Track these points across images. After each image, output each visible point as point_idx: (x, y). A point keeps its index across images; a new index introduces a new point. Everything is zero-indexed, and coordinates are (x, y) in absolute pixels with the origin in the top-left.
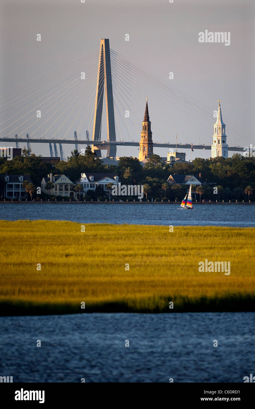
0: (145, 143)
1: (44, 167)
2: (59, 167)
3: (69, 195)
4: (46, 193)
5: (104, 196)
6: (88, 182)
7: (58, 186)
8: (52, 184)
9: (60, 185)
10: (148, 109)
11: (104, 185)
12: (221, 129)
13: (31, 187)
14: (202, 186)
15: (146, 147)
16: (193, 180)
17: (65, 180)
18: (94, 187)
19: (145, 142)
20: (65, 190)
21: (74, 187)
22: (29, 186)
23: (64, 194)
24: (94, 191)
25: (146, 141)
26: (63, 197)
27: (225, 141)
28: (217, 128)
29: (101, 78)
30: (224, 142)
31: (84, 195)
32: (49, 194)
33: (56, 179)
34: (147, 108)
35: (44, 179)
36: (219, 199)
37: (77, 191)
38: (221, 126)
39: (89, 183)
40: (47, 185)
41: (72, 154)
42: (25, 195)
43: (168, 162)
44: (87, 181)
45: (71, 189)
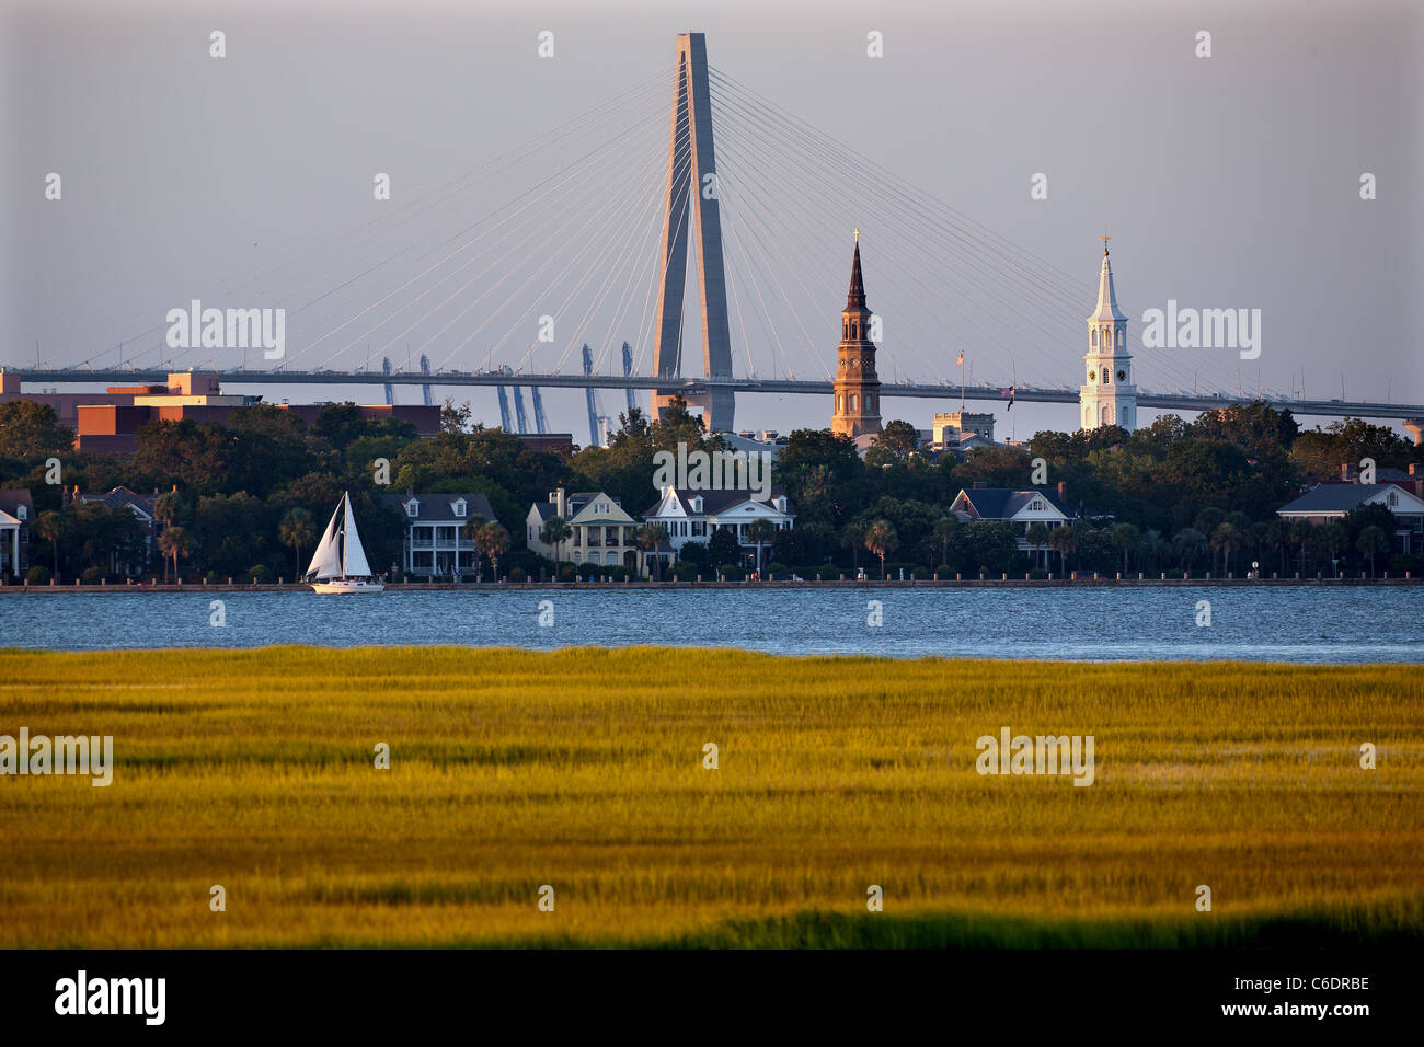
0: (852, 384)
1: (534, 467)
2: (583, 467)
3: (620, 561)
4: (545, 556)
5: (740, 564)
6: (685, 515)
7: (584, 531)
8: (563, 522)
9: (590, 528)
10: (860, 268)
11: (739, 527)
12: (1112, 332)
13: (494, 535)
14: (1070, 524)
15: (855, 398)
16: (1036, 506)
17: (608, 511)
18: (705, 534)
19: (853, 380)
20: (607, 545)
21: (637, 533)
22: (488, 531)
23: (603, 559)
24: (706, 547)
25: (857, 375)
26: (601, 567)
27: (1126, 372)
28: (1098, 330)
29: (681, 166)
30: (1121, 375)
31: (672, 560)
32: (553, 557)
33: (577, 509)
34: (857, 265)
35: (534, 506)
36: (1126, 570)
37: (647, 546)
38: (1112, 324)
39: (686, 520)
40: (547, 528)
41: (624, 423)
42: (474, 564)
43: (937, 445)
44: (681, 512)
45: (630, 540)
